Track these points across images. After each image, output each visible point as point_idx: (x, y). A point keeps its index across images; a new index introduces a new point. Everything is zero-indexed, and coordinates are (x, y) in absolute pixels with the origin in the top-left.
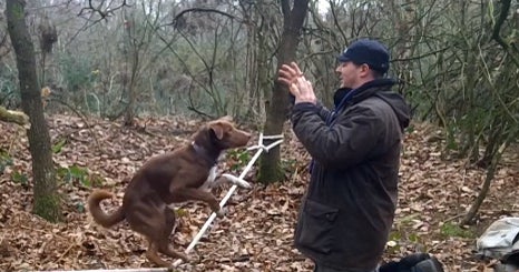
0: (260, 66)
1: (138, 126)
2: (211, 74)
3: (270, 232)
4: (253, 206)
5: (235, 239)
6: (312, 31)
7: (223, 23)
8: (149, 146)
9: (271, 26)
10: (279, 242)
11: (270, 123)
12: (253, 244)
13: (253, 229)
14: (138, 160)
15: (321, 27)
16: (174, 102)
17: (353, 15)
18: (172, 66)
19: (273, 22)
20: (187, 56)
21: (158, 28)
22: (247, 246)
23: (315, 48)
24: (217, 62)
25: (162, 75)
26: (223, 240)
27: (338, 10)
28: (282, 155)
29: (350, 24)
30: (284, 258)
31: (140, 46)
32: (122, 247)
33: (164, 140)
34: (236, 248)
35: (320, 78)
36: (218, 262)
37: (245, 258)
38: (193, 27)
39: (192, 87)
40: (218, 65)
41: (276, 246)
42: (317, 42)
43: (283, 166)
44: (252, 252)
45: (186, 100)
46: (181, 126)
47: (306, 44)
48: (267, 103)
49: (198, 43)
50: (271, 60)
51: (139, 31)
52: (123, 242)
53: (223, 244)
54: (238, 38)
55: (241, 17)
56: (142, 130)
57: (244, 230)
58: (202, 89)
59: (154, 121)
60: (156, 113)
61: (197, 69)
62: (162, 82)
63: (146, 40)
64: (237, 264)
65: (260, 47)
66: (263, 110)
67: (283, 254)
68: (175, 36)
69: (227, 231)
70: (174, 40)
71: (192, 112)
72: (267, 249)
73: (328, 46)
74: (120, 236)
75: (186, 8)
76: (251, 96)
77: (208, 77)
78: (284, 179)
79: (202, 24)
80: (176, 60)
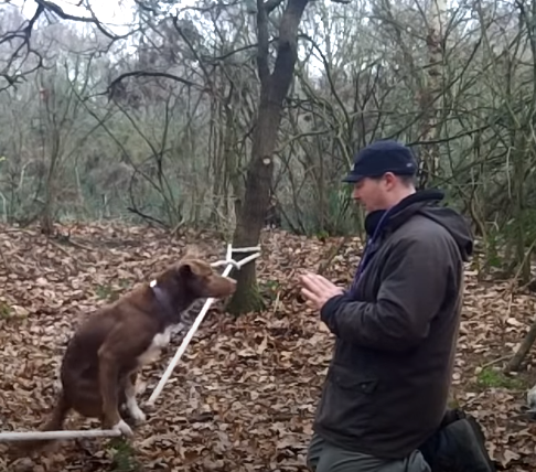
0: (227, 151)
1: (59, 234)
2: (159, 162)
3: (241, 381)
4: (219, 345)
5: (193, 390)
6: (299, 103)
7: (177, 91)
8: (74, 262)
9: (244, 95)
10: (254, 395)
11: (242, 230)
12: (218, 398)
13: (218, 378)
14: (60, 281)
15: (312, 98)
16: (109, 201)
17: (356, 80)
18: (107, 151)
19: (246, 90)
20: (127, 138)
21: (86, 98)
22: (209, 400)
23: (304, 126)
24: (168, 146)
25: (92, 163)
26: (177, 392)
27: (335, 75)
28: (258, 273)
29: (352, 93)
30: (261, 417)
31: (61, 124)
32: (37, 401)
33: (94, 254)
34: (194, 403)
35: (310, 168)
36: (170, 423)
37: (207, 417)
38: (136, 98)
39: (134, 180)
40: (170, 150)
41: (250, 400)
42: (307, 119)
43: (259, 290)
44: (216, 409)
45: (125, 198)
46: (118, 234)
47: (291, 120)
48: (238, 202)
49: (143, 119)
50: (243, 143)
51: (60, 102)
52: (38, 395)
53: (177, 397)
54: (198, 113)
55: (201, 83)
56: (65, 240)
57: (205, 378)
58: (147, 183)
59: (80, 227)
60: (84, 216)
61: (140, 155)
62: (93, 173)
63: (70, 114)
64: (196, 425)
65: (229, 124)
66: (232, 212)
67: (260, 412)
68: (110, 110)
69: (182, 379)
70: (109, 115)
71: (134, 215)
72: (238, 405)
73: (322, 123)
74: (35, 386)
75: (126, 71)
76: (216, 193)
77: (156, 166)
78: (261, 308)
79: (147, 93)
80: (111, 143)
